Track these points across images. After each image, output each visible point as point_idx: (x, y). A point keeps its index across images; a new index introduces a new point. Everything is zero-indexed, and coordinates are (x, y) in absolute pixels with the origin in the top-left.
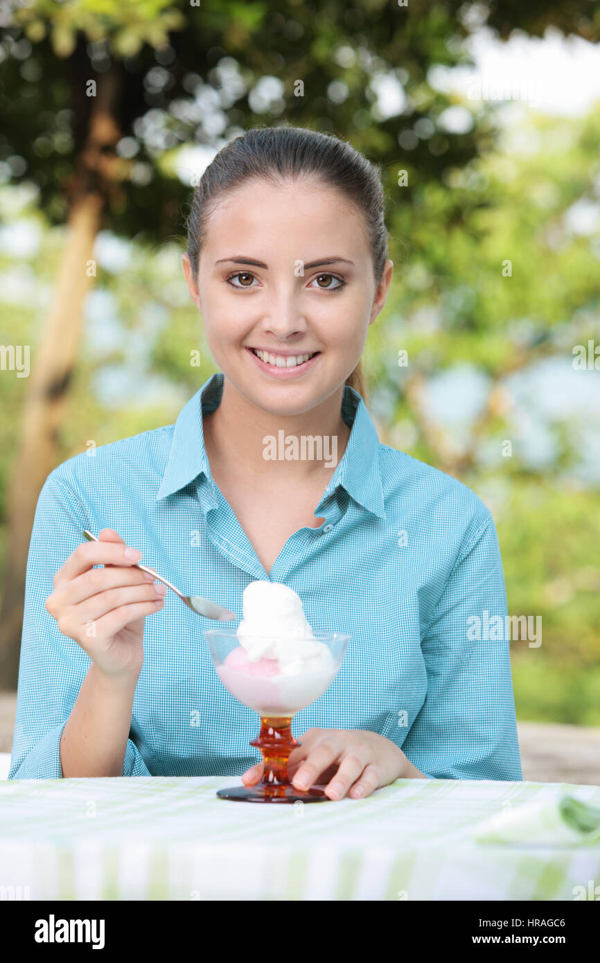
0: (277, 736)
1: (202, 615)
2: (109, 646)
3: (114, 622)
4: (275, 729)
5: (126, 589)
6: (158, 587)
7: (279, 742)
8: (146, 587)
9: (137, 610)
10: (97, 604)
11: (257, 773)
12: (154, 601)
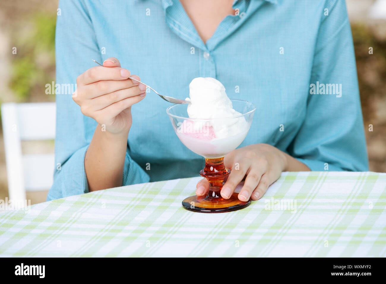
0: (216, 171)
1: (167, 101)
2: (113, 122)
3: (116, 110)
4: (214, 167)
5: (123, 91)
6: (141, 87)
7: (217, 174)
8: (134, 88)
9: (129, 102)
10: (105, 100)
11: (204, 188)
12: (139, 95)
